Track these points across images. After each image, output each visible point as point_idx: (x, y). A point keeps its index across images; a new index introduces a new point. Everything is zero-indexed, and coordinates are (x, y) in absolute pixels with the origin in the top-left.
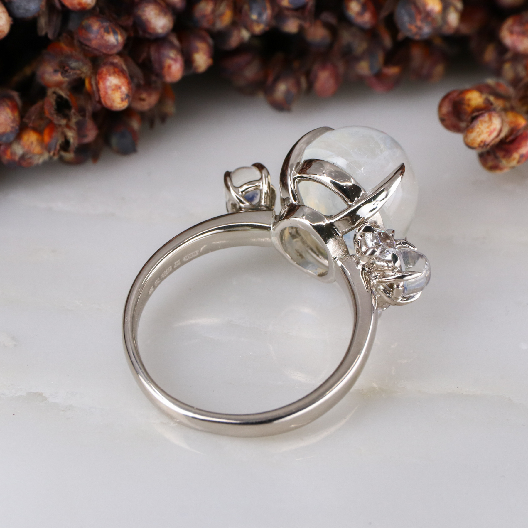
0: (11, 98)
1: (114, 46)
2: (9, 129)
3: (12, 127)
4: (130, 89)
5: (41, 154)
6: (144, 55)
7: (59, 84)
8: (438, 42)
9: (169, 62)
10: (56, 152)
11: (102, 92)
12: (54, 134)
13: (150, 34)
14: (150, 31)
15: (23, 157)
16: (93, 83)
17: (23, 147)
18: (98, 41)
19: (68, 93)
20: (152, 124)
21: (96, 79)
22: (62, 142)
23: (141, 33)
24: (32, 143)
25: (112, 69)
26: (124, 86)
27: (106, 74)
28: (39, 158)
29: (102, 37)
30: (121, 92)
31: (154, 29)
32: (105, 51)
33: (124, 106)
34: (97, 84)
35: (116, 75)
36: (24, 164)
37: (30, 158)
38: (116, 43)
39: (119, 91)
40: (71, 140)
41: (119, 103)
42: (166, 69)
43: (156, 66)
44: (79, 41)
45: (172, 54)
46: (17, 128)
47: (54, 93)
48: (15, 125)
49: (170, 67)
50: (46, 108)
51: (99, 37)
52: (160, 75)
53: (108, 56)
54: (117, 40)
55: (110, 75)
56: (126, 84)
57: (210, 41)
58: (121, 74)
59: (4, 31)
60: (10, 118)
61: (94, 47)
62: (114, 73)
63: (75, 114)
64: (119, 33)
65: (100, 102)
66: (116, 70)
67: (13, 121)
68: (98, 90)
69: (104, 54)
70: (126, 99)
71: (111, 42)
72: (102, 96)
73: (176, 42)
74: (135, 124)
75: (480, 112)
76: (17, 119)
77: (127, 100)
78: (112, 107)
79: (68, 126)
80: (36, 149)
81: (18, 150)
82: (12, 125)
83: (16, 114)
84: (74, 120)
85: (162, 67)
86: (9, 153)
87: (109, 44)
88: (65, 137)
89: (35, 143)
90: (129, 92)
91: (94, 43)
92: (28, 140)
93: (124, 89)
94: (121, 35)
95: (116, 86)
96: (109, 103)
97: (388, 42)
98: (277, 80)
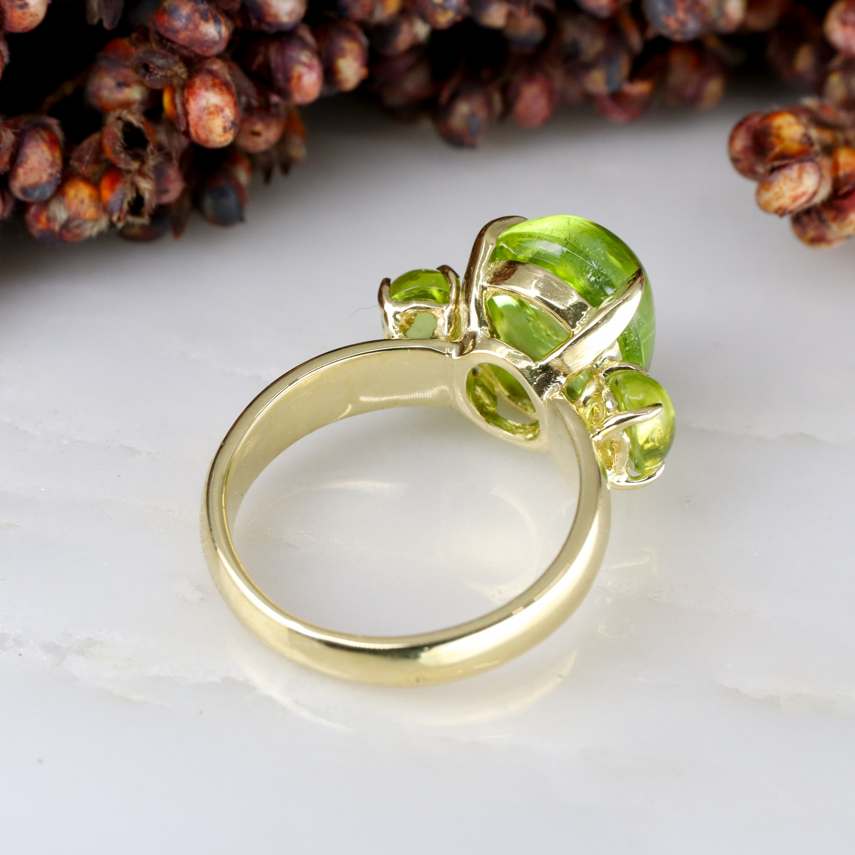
0: (47, 128)
1: (215, 43)
2: (45, 177)
3: (51, 175)
4: (236, 114)
5: (96, 220)
6: (260, 59)
7: (126, 105)
8: (712, 43)
9: (299, 69)
10: (122, 217)
11: (193, 117)
12: (119, 187)
13: (268, 24)
14: (269, 19)
15: (66, 226)
16: (178, 101)
17: (68, 208)
18: (189, 33)
19: (143, 119)
20: (268, 177)
21: (183, 96)
22: (132, 198)
23: (254, 22)
24: (82, 202)
25: (209, 81)
26: (229, 107)
27: (200, 88)
28: (93, 227)
29: (196, 27)
30: (224, 117)
31: (276, 16)
32: (198, 51)
33: (226, 141)
34: (185, 103)
35: (217, 90)
36: (68, 236)
37: (78, 226)
38: (217, 38)
39: (221, 115)
40: (147, 196)
41: (220, 136)
42: (294, 82)
43: (280, 76)
44: (158, 34)
45: (305, 57)
46: (59, 176)
47: (119, 118)
48: (55, 171)
49: (300, 77)
50: (107, 143)
51: (191, 26)
52: (285, 93)
53: (203, 59)
54: (220, 33)
55: (207, 89)
56: (231, 105)
57: (364, 39)
58: (224, 88)
59: (37, 15)
60: (47, 159)
61: (181, 43)
62: (214, 86)
63: (153, 153)
64: (223, 21)
65: (187, 133)
66: (217, 81)
67: (52, 165)
68: (186, 113)
69: (197, 55)
70: (230, 129)
71: (210, 36)
72: (191, 123)
73: (309, 38)
74: (243, 176)
75: (786, 162)
76: (59, 161)
77: (232, 131)
78: (207, 141)
79: (141, 173)
80: (89, 210)
81: (60, 213)
82: (49, 171)
83: (57, 154)
84: (151, 162)
85: (288, 79)
86: (43, 219)
87: (206, 38)
88: (137, 190)
89: (87, 201)
90: (235, 119)
91: (183, 37)
92: (76, 196)
93: (229, 113)
94: (226, 25)
95: (216, 106)
96: (203, 136)
97: (635, 40)
98: (454, 97)
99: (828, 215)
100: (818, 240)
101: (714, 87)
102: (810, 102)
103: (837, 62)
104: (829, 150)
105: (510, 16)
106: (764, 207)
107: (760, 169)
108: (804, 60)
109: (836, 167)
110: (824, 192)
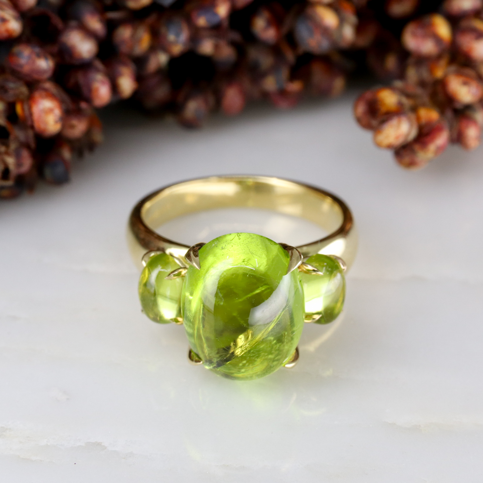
1: (44, 72)
4: (62, 112)
6: (72, 81)
9: (96, 85)
11: (35, 116)
13: (76, 59)
14: (76, 57)
16: (26, 108)
18: (30, 66)
20: (81, 154)
21: (28, 104)
23: (67, 59)
25: (44, 93)
26: (57, 109)
27: (38, 99)
29: (34, 62)
30: (54, 115)
31: (79, 54)
32: (36, 77)
33: (56, 129)
34: (30, 108)
35: (49, 98)
38: (47, 68)
39: (52, 113)
41: (53, 126)
42: (94, 92)
43: (85, 90)
44: (10, 69)
45: (99, 77)
49: (98, 89)
51: (30, 62)
52: (88, 100)
54: (48, 65)
55: (43, 99)
57: (132, 65)
58: (53, 97)
61: (25, 72)
62: (47, 97)
63: (13, 140)
64: (49, 58)
65: (32, 127)
66: (48, 93)
68: (31, 114)
71: (42, 67)
72: (35, 120)
74: (67, 154)
77: (60, 123)
78: (45, 131)
79: (7, 153)
84: (13, 146)
85: (90, 90)
87: (40, 69)
88: (5, 163)
90: (61, 115)
91: (26, 69)
93: (57, 112)
94: (51, 60)
95: (49, 108)
96: (42, 126)
97: (290, 57)
98: (187, 99)
99: (417, 147)
100: (411, 164)
101: (339, 83)
102: (398, 84)
103: (411, 61)
104: (414, 109)
105: (216, 47)
106: (378, 145)
107: (374, 123)
108: (391, 62)
109: (418, 119)
110: (414, 133)
